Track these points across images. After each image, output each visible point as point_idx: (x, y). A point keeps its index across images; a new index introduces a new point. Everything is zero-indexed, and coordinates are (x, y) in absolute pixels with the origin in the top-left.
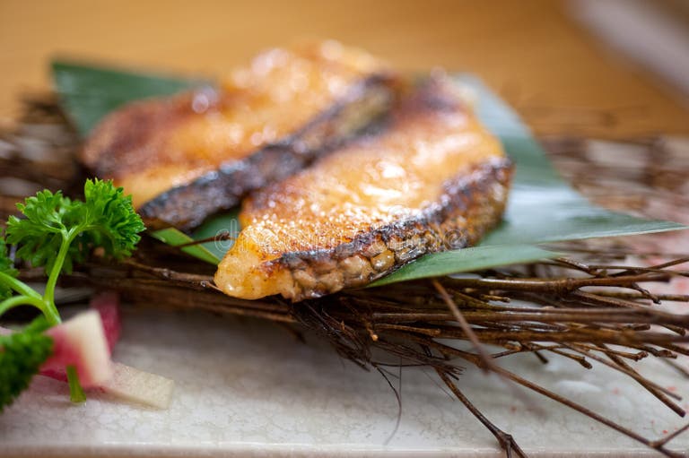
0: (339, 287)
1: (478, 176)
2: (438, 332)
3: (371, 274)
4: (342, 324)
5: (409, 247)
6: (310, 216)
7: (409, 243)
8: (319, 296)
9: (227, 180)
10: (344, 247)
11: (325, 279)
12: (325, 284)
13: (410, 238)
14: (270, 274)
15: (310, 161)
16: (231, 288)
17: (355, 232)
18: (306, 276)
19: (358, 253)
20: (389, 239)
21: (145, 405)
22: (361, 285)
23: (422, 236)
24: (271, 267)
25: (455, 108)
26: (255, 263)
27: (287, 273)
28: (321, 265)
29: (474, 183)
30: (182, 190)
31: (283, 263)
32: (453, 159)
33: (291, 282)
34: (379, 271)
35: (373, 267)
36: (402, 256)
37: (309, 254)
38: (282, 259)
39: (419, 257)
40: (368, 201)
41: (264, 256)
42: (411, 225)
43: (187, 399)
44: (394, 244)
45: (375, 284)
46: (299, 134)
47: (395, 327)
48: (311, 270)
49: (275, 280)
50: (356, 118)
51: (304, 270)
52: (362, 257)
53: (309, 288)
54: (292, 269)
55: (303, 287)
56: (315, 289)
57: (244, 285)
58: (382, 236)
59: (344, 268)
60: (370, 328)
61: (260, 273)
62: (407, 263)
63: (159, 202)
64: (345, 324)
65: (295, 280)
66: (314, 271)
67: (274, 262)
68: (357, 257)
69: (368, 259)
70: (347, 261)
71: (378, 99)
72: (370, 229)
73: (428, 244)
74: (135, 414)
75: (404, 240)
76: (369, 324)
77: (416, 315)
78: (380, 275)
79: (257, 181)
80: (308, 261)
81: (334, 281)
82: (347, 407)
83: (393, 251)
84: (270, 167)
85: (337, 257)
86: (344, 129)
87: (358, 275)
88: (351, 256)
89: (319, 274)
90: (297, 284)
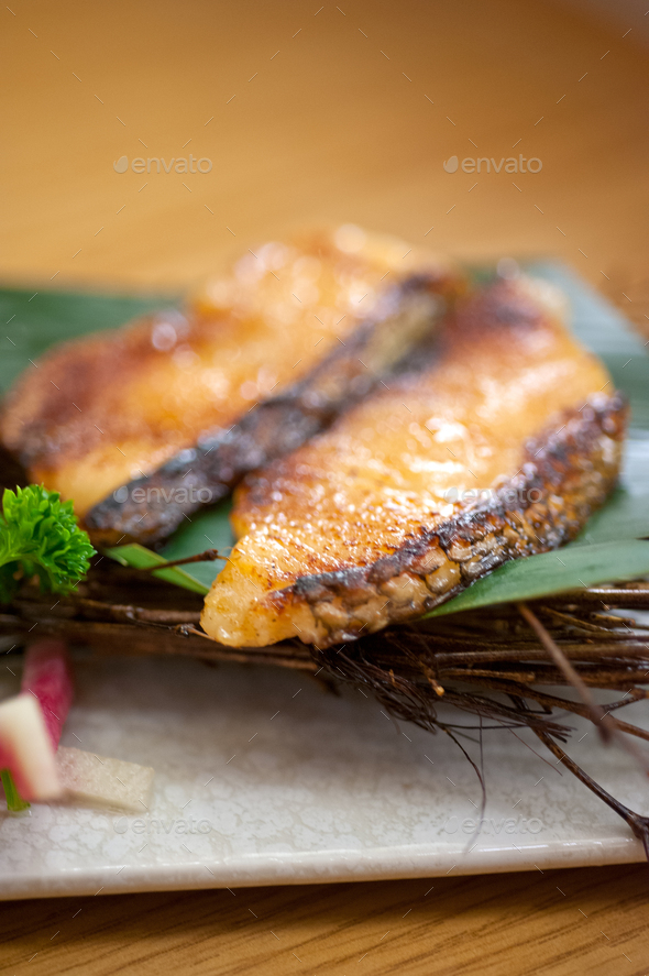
0: (383, 623)
1: (575, 427)
2: (531, 676)
3: (428, 599)
4: (391, 674)
5: (482, 553)
6: (334, 513)
7: (481, 546)
8: (354, 638)
9: (208, 462)
10: (385, 562)
11: (363, 613)
12: (362, 621)
13: (481, 539)
14: (281, 610)
15: (327, 420)
16: (226, 635)
17: (400, 536)
18: (332, 610)
19: (407, 570)
20: (450, 545)
21: (115, 808)
22: (415, 616)
23: (498, 534)
24: (281, 599)
25: (534, 322)
26: (258, 595)
27: (305, 607)
28: (353, 592)
29: (570, 438)
30: (144, 482)
31: (298, 593)
32: (537, 403)
33: (311, 621)
34: (439, 593)
35: (430, 588)
36: (472, 568)
37: (335, 578)
38: (295, 588)
39: (496, 567)
40: (416, 482)
41: (270, 584)
42: (482, 519)
43: (175, 793)
44: (458, 551)
45: (435, 613)
46: (308, 379)
47: (469, 672)
48: (339, 600)
49: (289, 619)
50: (390, 344)
51: (329, 601)
52: (413, 575)
53: (339, 627)
54: (312, 603)
55: (330, 627)
56: (348, 629)
57: (244, 628)
58: (440, 541)
59: (388, 594)
60: (432, 678)
61: (266, 610)
62: (479, 577)
63: (111, 503)
64: (395, 673)
65: (318, 618)
66: (344, 601)
67: (285, 592)
68: (406, 575)
69: (422, 577)
70: (391, 584)
71: (422, 311)
72: (422, 530)
73: (509, 545)
74: (102, 822)
75: (473, 543)
76: (430, 671)
77: (497, 653)
78: (440, 600)
79: (253, 456)
80: (335, 589)
81: (374, 614)
82: (407, 787)
83: (456, 561)
84: (269, 433)
85: (376, 578)
86: (374, 364)
87: (409, 602)
88: (397, 575)
89: (350, 606)
90: (320, 623)
